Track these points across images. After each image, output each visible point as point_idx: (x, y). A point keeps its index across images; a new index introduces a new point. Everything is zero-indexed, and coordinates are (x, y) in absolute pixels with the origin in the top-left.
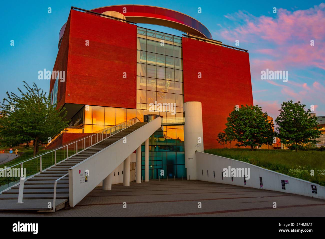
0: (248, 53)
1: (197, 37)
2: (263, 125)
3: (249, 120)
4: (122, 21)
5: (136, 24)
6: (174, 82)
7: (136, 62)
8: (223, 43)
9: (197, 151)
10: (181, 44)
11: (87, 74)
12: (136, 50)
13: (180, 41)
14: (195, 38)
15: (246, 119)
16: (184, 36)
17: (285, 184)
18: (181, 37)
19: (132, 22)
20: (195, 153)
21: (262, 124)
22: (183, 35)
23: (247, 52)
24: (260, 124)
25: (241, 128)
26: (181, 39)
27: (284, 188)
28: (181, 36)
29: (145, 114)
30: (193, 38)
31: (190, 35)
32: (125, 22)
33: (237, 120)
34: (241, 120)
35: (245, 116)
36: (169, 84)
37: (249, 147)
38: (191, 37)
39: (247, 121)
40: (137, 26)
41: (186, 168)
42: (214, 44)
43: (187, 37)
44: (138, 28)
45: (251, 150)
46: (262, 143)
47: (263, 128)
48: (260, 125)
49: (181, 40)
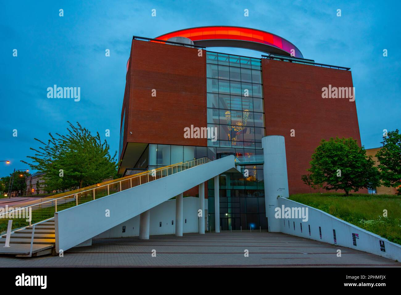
0: (351, 71)
1: (281, 57)
2: (358, 162)
3: (339, 156)
4: (190, 47)
5: (205, 48)
6: (252, 113)
7: (206, 92)
8: (315, 62)
9: (279, 196)
10: (260, 67)
11: (151, 110)
12: (205, 79)
13: (259, 64)
14: (278, 58)
15: (336, 156)
16: (264, 57)
17: (355, 239)
18: (260, 59)
19: (200, 46)
20: (277, 199)
21: (356, 161)
22: (262, 56)
23: (349, 70)
24: (354, 161)
25: (329, 167)
26: (261, 60)
27: (355, 244)
28: (261, 57)
29: (217, 153)
30: (276, 59)
31: (272, 55)
32: (193, 47)
33: (324, 156)
34: (328, 156)
35: (334, 152)
36: (247, 115)
37: (343, 192)
38: (273, 58)
39: (336, 159)
40: (206, 50)
41: (266, 217)
42: (303, 63)
43: (269, 58)
44: (207, 53)
45: (345, 196)
46: (358, 187)
47: (358, 167)
48: (354, 163)
49: (261, 62)
